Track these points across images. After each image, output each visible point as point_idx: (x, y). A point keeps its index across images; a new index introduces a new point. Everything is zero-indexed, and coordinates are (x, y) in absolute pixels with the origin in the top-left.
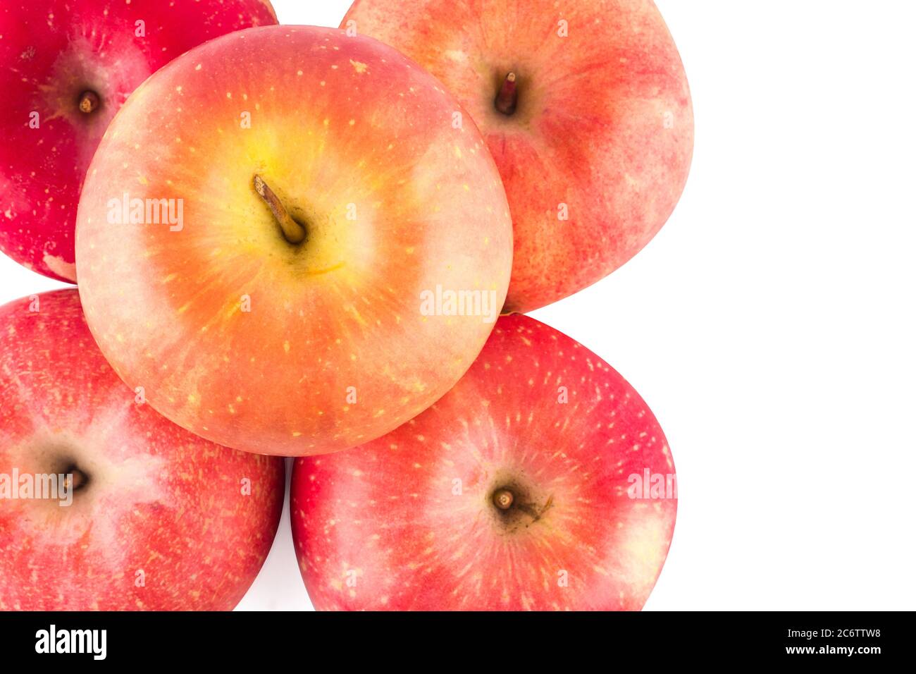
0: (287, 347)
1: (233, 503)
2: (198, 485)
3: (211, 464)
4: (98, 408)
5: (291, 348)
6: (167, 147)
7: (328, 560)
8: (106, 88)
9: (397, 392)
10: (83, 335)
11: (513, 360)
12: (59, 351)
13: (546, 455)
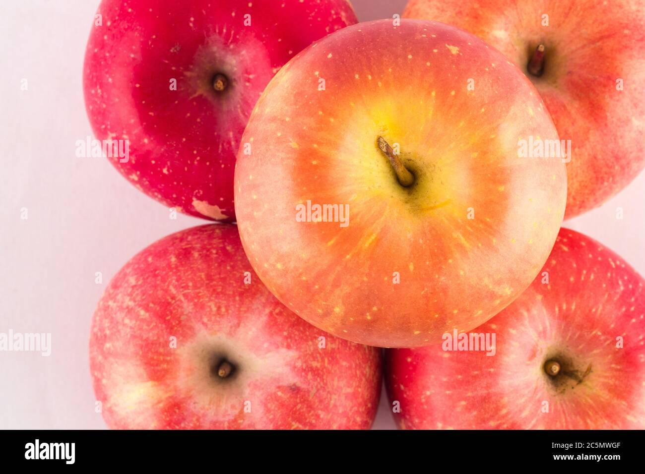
0: (411, 267)
1: (351, 382)
2: (325, 370)
3: (333, 353)
4: (245, 315)
5: (415, 268)
6: (312, 118)
7: (425, 422)
8: (233, 71)
9: (492, 296)
10: (229, 260)
11: (557, 263)
12: (212, 274)
13: (586, 333)
